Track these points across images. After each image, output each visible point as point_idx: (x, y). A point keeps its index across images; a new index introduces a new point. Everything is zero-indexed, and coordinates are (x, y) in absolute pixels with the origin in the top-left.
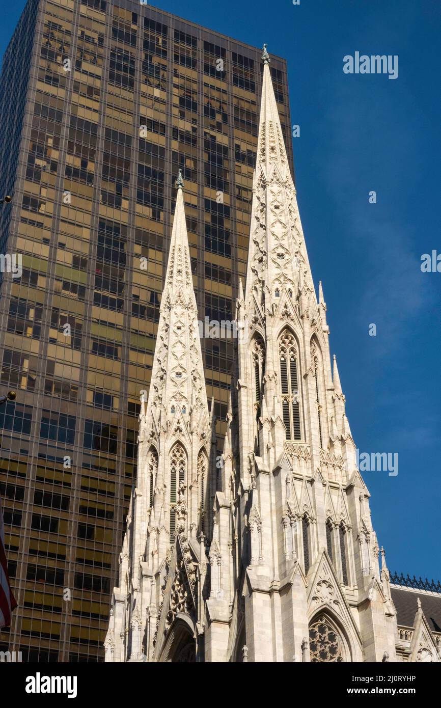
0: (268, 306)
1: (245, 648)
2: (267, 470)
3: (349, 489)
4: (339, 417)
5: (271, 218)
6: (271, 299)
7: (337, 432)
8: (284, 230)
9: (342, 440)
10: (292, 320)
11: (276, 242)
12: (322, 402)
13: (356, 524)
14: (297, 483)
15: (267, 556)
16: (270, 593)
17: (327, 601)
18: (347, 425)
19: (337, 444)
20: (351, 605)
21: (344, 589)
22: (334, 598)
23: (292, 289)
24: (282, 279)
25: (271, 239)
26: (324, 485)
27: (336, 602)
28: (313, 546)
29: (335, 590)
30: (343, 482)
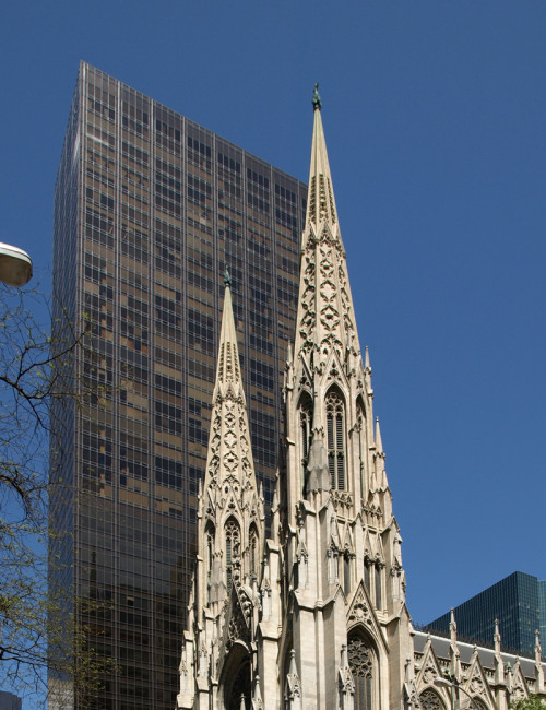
0: (316, 364)
1: (293, 651)
2: (313, 511)
3: (385, 534)
4: (379, 473)
5: (320, 279)
6: (320, 358)
7: (377, 485)
8: (333, 291)
9: (381, 493)
10: (340, 379)
11: (325, 303)
12: (364, 460)
13: (389, 562)
14: (340, 525)
15: (312, 581)
16: (314, 611)
17: (362, 620)
18: (385, 480)
19: (377, 496)
20: (383, 625)
21: (377, 612)
22: (368, 618)
23: (340, 351)
24: (330, 340)
25: (320, 299)
26: (364, 529)
27: (369, 622)
28: (352, 578)
29: (369, 613)
30: (380, 529)
